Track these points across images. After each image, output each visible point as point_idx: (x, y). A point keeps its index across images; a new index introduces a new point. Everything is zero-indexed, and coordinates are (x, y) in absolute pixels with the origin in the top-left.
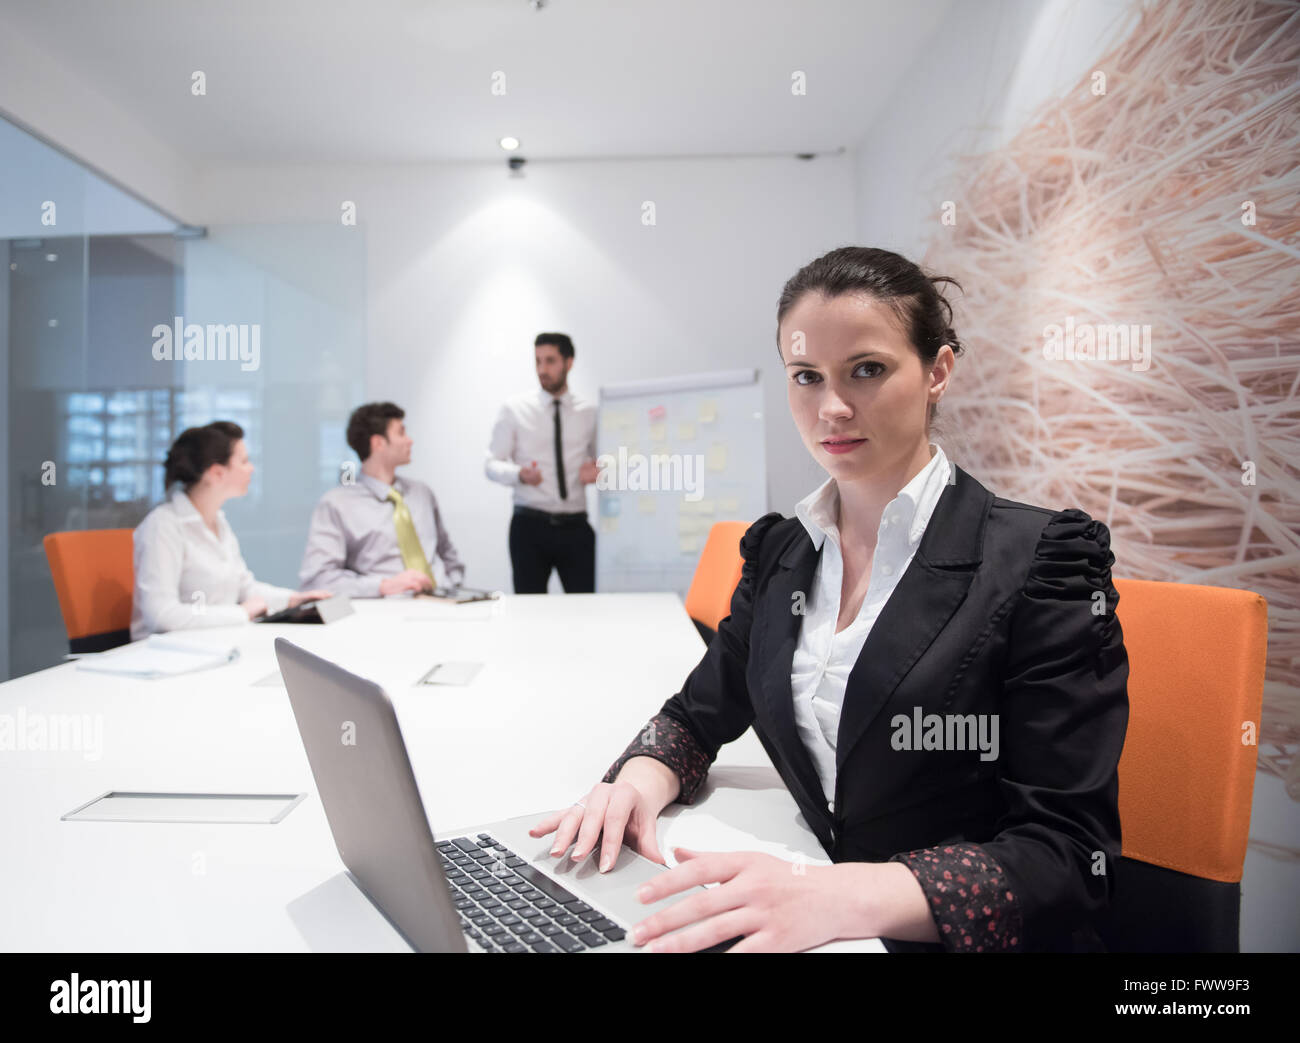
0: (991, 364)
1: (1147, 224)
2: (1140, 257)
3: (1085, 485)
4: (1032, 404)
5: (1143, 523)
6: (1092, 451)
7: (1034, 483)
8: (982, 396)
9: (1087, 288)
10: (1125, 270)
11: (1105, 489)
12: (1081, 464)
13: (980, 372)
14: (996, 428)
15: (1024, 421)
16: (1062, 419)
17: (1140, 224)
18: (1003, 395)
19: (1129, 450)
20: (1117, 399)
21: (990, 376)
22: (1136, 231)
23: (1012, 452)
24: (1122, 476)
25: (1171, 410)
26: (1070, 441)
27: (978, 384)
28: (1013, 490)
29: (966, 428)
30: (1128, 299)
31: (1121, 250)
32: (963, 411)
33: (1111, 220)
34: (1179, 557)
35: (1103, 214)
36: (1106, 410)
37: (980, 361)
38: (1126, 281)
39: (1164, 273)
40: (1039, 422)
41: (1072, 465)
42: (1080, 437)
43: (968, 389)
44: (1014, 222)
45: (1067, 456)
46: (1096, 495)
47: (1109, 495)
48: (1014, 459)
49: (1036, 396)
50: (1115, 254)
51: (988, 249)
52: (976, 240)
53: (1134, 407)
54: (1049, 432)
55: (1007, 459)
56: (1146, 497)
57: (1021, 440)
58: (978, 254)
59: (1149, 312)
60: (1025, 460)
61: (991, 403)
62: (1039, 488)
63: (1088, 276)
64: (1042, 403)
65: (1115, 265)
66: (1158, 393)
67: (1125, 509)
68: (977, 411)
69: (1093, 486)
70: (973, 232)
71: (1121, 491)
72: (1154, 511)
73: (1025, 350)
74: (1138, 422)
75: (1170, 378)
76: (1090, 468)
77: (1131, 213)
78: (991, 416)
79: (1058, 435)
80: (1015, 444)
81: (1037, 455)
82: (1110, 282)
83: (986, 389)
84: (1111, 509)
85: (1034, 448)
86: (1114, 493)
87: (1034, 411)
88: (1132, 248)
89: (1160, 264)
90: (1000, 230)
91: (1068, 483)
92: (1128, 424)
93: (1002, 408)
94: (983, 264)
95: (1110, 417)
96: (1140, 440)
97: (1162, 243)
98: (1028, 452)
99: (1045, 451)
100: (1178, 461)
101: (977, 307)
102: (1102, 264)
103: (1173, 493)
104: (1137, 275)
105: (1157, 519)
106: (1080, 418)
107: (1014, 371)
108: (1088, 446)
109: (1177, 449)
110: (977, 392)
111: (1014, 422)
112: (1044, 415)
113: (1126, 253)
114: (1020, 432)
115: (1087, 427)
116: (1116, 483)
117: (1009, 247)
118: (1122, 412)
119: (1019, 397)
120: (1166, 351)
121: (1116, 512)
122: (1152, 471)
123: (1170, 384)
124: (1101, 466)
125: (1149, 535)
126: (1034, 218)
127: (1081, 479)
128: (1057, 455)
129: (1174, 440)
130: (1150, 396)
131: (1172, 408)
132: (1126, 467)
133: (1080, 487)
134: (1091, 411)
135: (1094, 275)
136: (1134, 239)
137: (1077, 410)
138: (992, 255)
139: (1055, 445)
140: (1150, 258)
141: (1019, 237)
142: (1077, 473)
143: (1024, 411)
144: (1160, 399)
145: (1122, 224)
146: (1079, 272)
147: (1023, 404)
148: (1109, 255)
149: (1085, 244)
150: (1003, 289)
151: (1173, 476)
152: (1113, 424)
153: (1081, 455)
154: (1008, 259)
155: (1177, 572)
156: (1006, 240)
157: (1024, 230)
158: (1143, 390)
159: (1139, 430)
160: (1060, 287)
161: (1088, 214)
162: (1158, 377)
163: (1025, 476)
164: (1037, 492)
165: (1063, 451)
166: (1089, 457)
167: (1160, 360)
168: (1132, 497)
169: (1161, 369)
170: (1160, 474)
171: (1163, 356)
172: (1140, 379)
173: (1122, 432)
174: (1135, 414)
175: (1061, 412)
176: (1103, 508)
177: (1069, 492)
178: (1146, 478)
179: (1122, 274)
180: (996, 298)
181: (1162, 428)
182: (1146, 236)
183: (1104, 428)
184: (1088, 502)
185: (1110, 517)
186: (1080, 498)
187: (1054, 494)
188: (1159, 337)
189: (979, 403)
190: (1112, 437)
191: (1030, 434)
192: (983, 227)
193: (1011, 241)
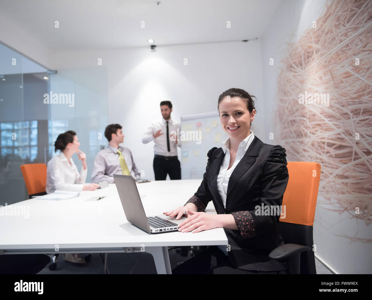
0: (297, 107)
1: (330, 67)
2: (328, 77)
4: (307, 118)
5: (332, 152)
6: (321, 132)
7: (308, 142)
8: (295, 117)
9: (318, 85)
10: (326, 80)
11: (324, 143)
12: (318, 136)
13: (294, 109)
14: (299, 126)
15: (305, 124)
16: (313, 123)
17: (329, 67)
18: (300, 116)
19: (329, 131)
20: (325, 117)
21: (297, 110)
22: (328, 69)
23: (303, 133)
24: (328, 139)
25: (337, 120)
26: (316, 129)
27: (294, 113)
28: (304, 145)
29: (292, 126)
30: (326, 88)
31: (325, 74)
32: (291, 121)
33: (322, 66)
34: (341, 161)
35: (321, 64)
36: (323, 120)
37: (295, 106)
38: (326, 83)
39: (334, 81)
40: (309, 124)
41: (317, 136)
42: (318, 128)
43: (292, 114)
44: (301, 64)
45: (315, 134)
46: (322, 145)
47: (325, 145)
48: (304, 135)
49: (308, 116)
50: (324, 76)
51: (295, 72)
52: (292, 69)
53: (329, 119)
54: (311, 127)
55: (302, 135)
56: (333, 145)
57: (305, 129)
58: (293, 73)
59: (331, 92)
60: (306, 136)
61: (298, 118)
62: (310, 143)
63: (318, 81)
64: (309, 118)
65: (324, 78)
66: (334, 115)
67: (329, 148)
68: (294, 121)
69: (321, 142)
70: (291, 66)
71: (328, 143)
72: (335, 149)
74: (330, 123)
75: (336, 111)
76: (320, 137)
77: (327, 64)
78: (297, 122)
79: (313, 128)
80: (303, 131)
81: (309, 134)
82: (323, 83)
83: (296, 114)
84: (326, 149)
85: (308, 131)
86: (326, 144)
87: (307, 120)
88: (327, 74)
89: (333, 79)
90: (298, 66)
91: (316, 142)
92: (328, 124)
93: (300, 120)
94: (294, 76)
95: (324, 122)
96: (331, 128)
97: (333, 73)
98: (307, 133)
99: (310, 132)
100: (339, 134)
102: (321, 78)
103: (338, 143)
104: (329, 81)
105: (335, 151)
106: (318, 122)
107: (302, 109)
108: (320, 131)
109: (339, 131)
110: (294, 115)
111: (303, 124)
112: (310, 122)
113: (326, 75)
114: (305, 127)
115: (319, 125)
116: (326, 141)
117: (300, 72)
118: (327, 120)
119: (304, 117)
120: (335, 103)
121: (327, 149)
122: (334, 137)
123: (336, 112)
124: (323, 136)
125: (334, 155)
126: (305, 64)
127: (318, 140)
128: (313, 134)
129: (338, 128)
130: (332, 116)
132: (328, 136)
133: (319, 143)
134: (320, 121)
135: (319, 81)
136: (327, 71)
137: (317, 121)
138: (296, 74)
139: (312, 130)
140: (331, 77)
141: (302, 69)
142: (318, 139)
143: (305, 121)
144: (335, 117)
145: (325, 67)
146: (316, 80)
147: (305, 119)
148: (322, 75)
149: (317, 72)
150: (299, 84)
151: (338, 138)
152: (325, 124)
153: (318, 133)
154: (300, 75)
155: (340, 165)
156: (298, 69)
157: (303, 67)
158: (331, 114)
159: (330, 126)
160: (312, 84)
161: (317, 63)
162: (334, 110)
163: (306, 140)
164: (309, 145)
165: (314, 132)
166: (320, 134)
167: (334, 106)
168: (330, 145)
169: (334, 108)
170: (335, 138)
171: (335, 105)
172: (330, 111)
173: (327, 126)
174: (329, 121)
175: (313, 121)
176: (324, 149)
177: (316, 144)
178: (332, 139)
179: (325, 81)
180: (298, 87)
181: (335, 125)
182: (330, 71)
183: (323, 125)
184: (321, 147)
185: (325, 151)
186: (319, 146)
187: (313, 145)
188: (333, 99)
189: (294, 119)
190: (325, 128)
191: (307, 127)
192: (293, 65)
193: (300, 70)
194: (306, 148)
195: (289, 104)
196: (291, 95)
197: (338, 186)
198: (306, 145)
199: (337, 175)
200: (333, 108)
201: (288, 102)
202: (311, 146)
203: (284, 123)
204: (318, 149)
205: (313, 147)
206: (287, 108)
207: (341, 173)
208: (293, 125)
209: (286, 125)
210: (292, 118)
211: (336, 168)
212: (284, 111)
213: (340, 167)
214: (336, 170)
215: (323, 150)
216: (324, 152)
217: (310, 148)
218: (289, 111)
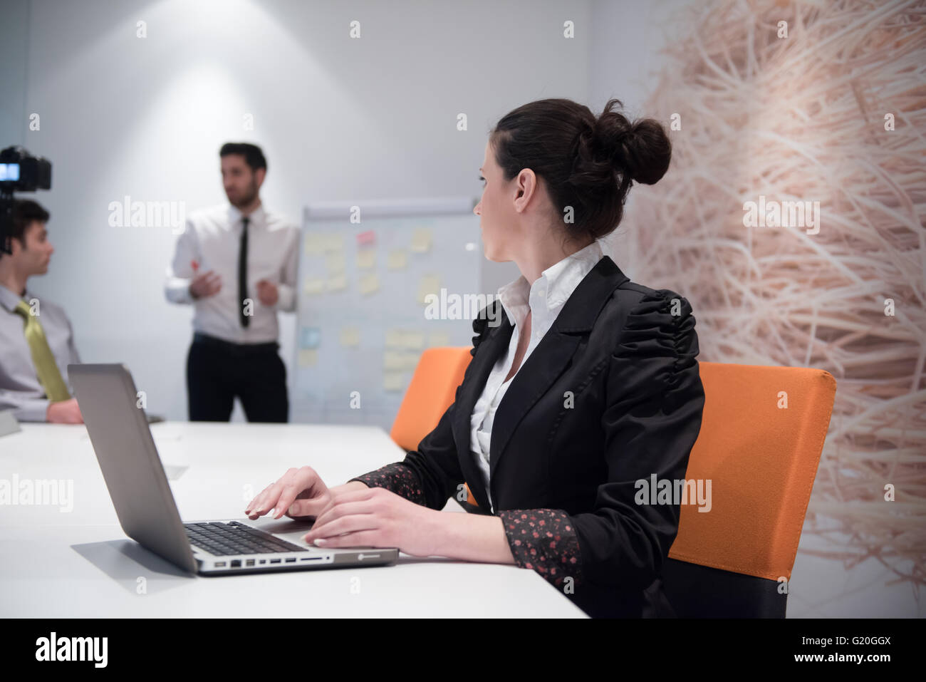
0: (711, 205)
1: (856, 72)
2: (846, 105)
3: (789, 325)
4: (746, 245)
5: (836, 358)
6: (796, 291)
7: (744, 324)
8: (701, 238)
9: (801, 131)
10: (834, 115)
11: (805, 328)
12: (786, 304)
13: (700, 212)
14: (711, 269)
15: (738, 263)
16: (771, 260)
17: (850, 71)
18: (720, 236)
19: (828, 288)
20: (819, 240)
21: (709, 217)
22: (846, 78)
23: (726, 293)
24: (821, 314)
25: (865, 251)
26: (777, 281)
27: (697, 225)
28: (724, 331)
29: (684, 269)
30: (834, 144)
31: (832, 96)
32: (683, 253)
33: (825, 66)
34: (866, 389)
35: (819, 60)
36: (810, 251)
37: (701, 202)
38: (834, 126)
39: (867, 120)
40: (752, 263)
41: (778, 305)
42: (787, 277)
43: (688, 230)
44: (740, 63)
45: (774, 296)
46: (797, 334)
47: (809, 333)
48: (728, 301)
49: (750, 237)
50: (827, 100)
51: (714, 88)
52: (704, 78)
53: (834, 248)
54: (759, 272)
55: (721, 301)
56: (840, 333)
57: (734, 281)
58: (706, 92)
59: (851, 157)
60: (737, 301)
61: (710, 244)
62: (749, 328)
63: (802, 121)
64: (755, 244)
65: (826, 110)
66: (855, 234)
67: (822, 345)
68: (696, 252)
69: (796, 324)
70: (701, 69)
71: (820, 328)
72: (849, 347)
73: (743, 191)
74: (837, 263)
75: (865, 220)
76: (793, 307)
77: (843, 61)
78: (707, 257)
79: (767, 276)
80: (728, 285)
81: (748, 296)
82: (821, 127)
83: (705, 229)
84: (810, 346)
85: (745, 288)
86: (813, 330)
87: (747, 252)
88: (841, 95)
89: (863, 112)
90: (727, 69)
91: (774, 322)
92: (828, 263)
93: (719, 250)
94: (709, 103)
95: (812, 258)
96: (837, 279)
97: (867, 91)
98: (740, 293)
99: (755, 292)
100: (868, 298)
101: (701, 147)
102: (815, 109)
103: (862, 329)
104: (846, 120)
105: (847, 354)
106: (787, 258)
107: (731, 212)
108: (794, 285)
109: (867, 288)
110: (696, 233)
111: (728, 263)
112: (756, 256)
113: (835, 99)
114: (734, 273)
115: (792, 267)
116: (815, 320)
117: (734, 86)
118: (823, 253)
119: (735, 238)
120: (863, 194)
121: (814, 349)
122: (845, 308)
123: (865, 225)
124: (804, 305)
125: (841, 370)
126: (759, 59)
127: (785, 318)
128: (766, 295)
129: (866, 278)
130: (848, 237)
131: (866, 248)
132: (825, 305)
133: (785, 326)
134: (798, 252)
135: (807, 119)
136: (844, 86)
137: (785, 251)
138: (718, 94)
139: (763, 285)
140: (855, 105)
141: (743, 77)
142: (782, 312)
143: (738, 251)
144: (856, 240)
145: (834, 70)
146: (794, 116)
147: (738, 245)
148: (821, 100)
149: (801, 88)
150: (726, 129)
151: (864, 313)
152: (815, 264)
153: (786, 295)
154: (732, 99)
155: (864, 404)
156: (731, 80)
157: (749, 70)
158: (842, 231)
159: (837, 270)
160: (778, 130)
161: (806, 58)
162: (856, 219)
163: (735, 317)
164: (746, 332)
165: (771, 291)
166: (795, 297)
167: (858, 203)
168: (827, 335)
169: (858, 211)
170: (852, 310)
171: (860, 199)
172: (841, 221)
173: (823, 272)
174: (834, 254)
175: (770, 253)
176: (803, 346)
177: (774, 331)
178: (840, 316)
179: (831, 120)
180: (719, 138)
181: (855, 268)
182: (854, 84)
183: (809, 268)
184: (790, 340)
185: (809, 354)
186: (784, 337)
187: (761, 333)
188: (859, 181)
189: (697, 244)
190: (813, 277)
191: (742, 275)
192: (711, 64)
193: (736, 80)
194: (732, 342)
195: (682, 195)
196: (691, 164)
197: (848, 473)
198: (734, 331)
199: (848, 436)
200: (851, 209)
201: (679, 188)
202: (751, 338)
203: (654, 259)
204: (780, 348)
205: (760, 341)
206: (672, 208)
207: (865, 430)
208: (687, 265)
209: (661, 265)
210: (687, 243)
211: (847, 413)
212: (658, 217)
213: (862, 410)
214: (845, 418)
215: (800, 351)
216: (802, 359)
217: (750, 344)
218: (680, 220)
